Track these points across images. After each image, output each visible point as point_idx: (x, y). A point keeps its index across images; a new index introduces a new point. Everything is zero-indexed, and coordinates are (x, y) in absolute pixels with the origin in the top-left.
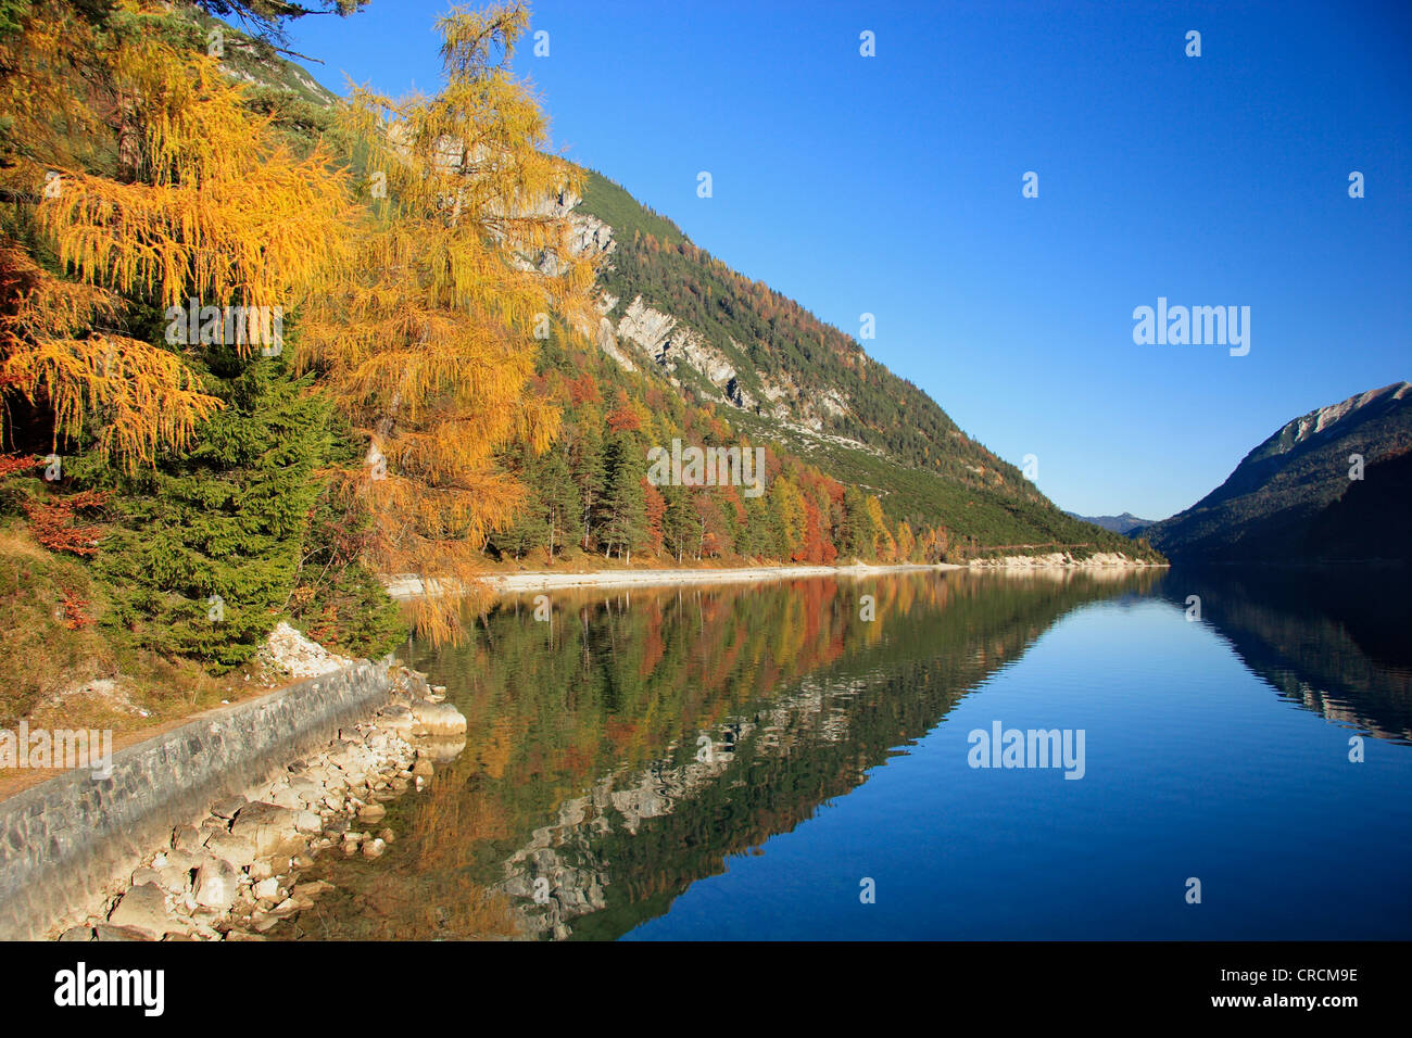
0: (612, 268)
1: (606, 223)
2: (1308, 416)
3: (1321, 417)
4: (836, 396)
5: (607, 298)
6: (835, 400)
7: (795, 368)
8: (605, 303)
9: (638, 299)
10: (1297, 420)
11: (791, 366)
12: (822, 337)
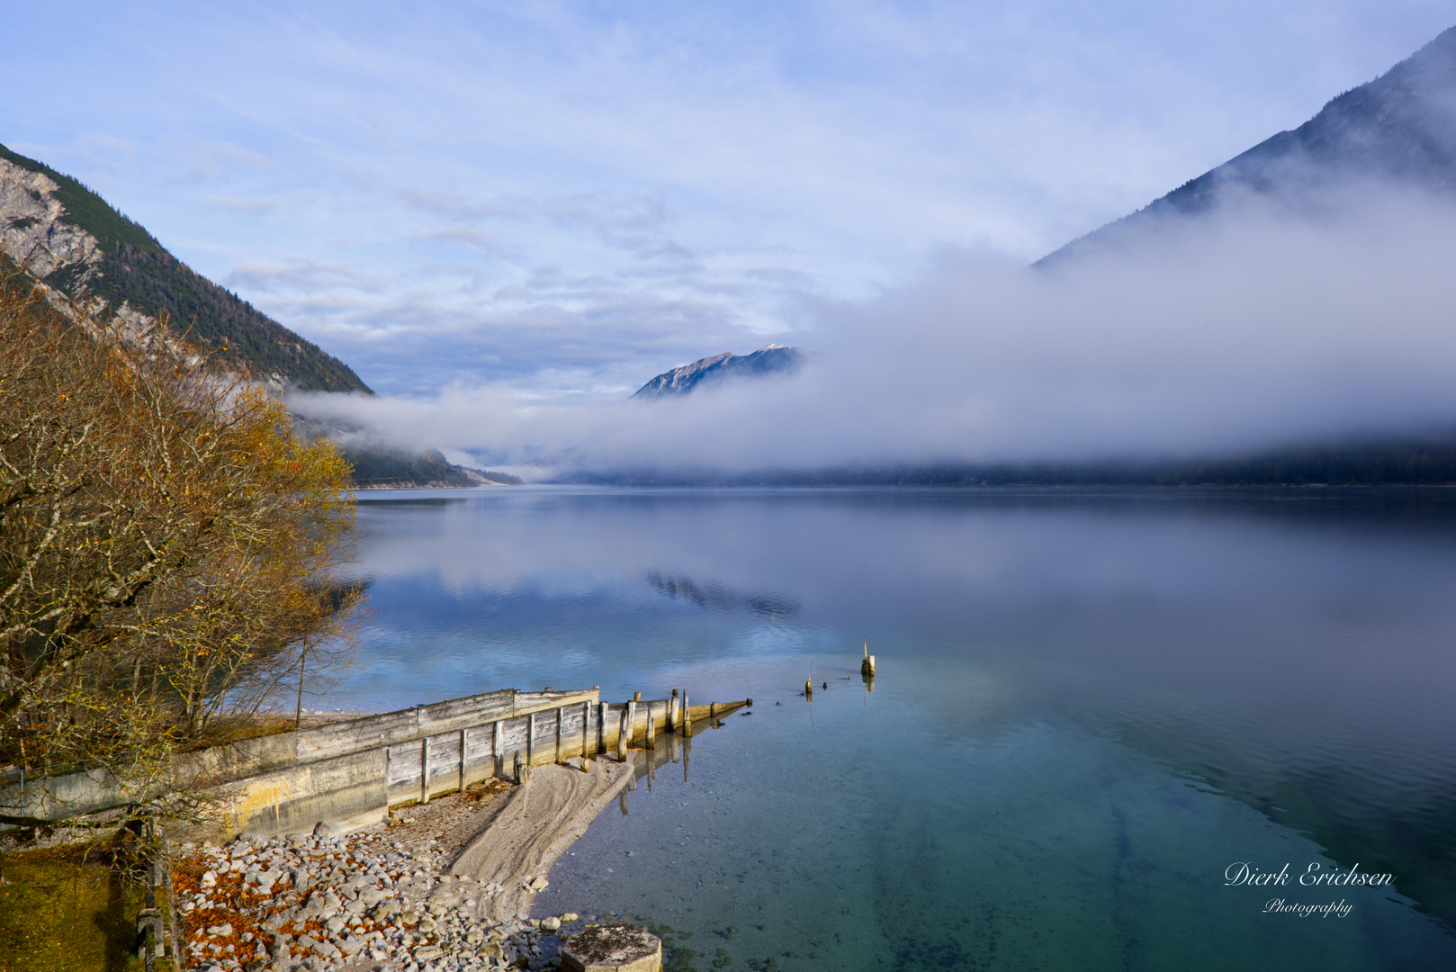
0: (100, 275)
1: (90, 233)
2: (667, 374)
3: (676, 375)
4: (278, 377)
5: (99, 299)
6: (277, 380)
7: (248, 357)
8: (98, 304)
9: (125, 303)
10: (660, 376)
11: (245, 356)
12: (268, 333)
